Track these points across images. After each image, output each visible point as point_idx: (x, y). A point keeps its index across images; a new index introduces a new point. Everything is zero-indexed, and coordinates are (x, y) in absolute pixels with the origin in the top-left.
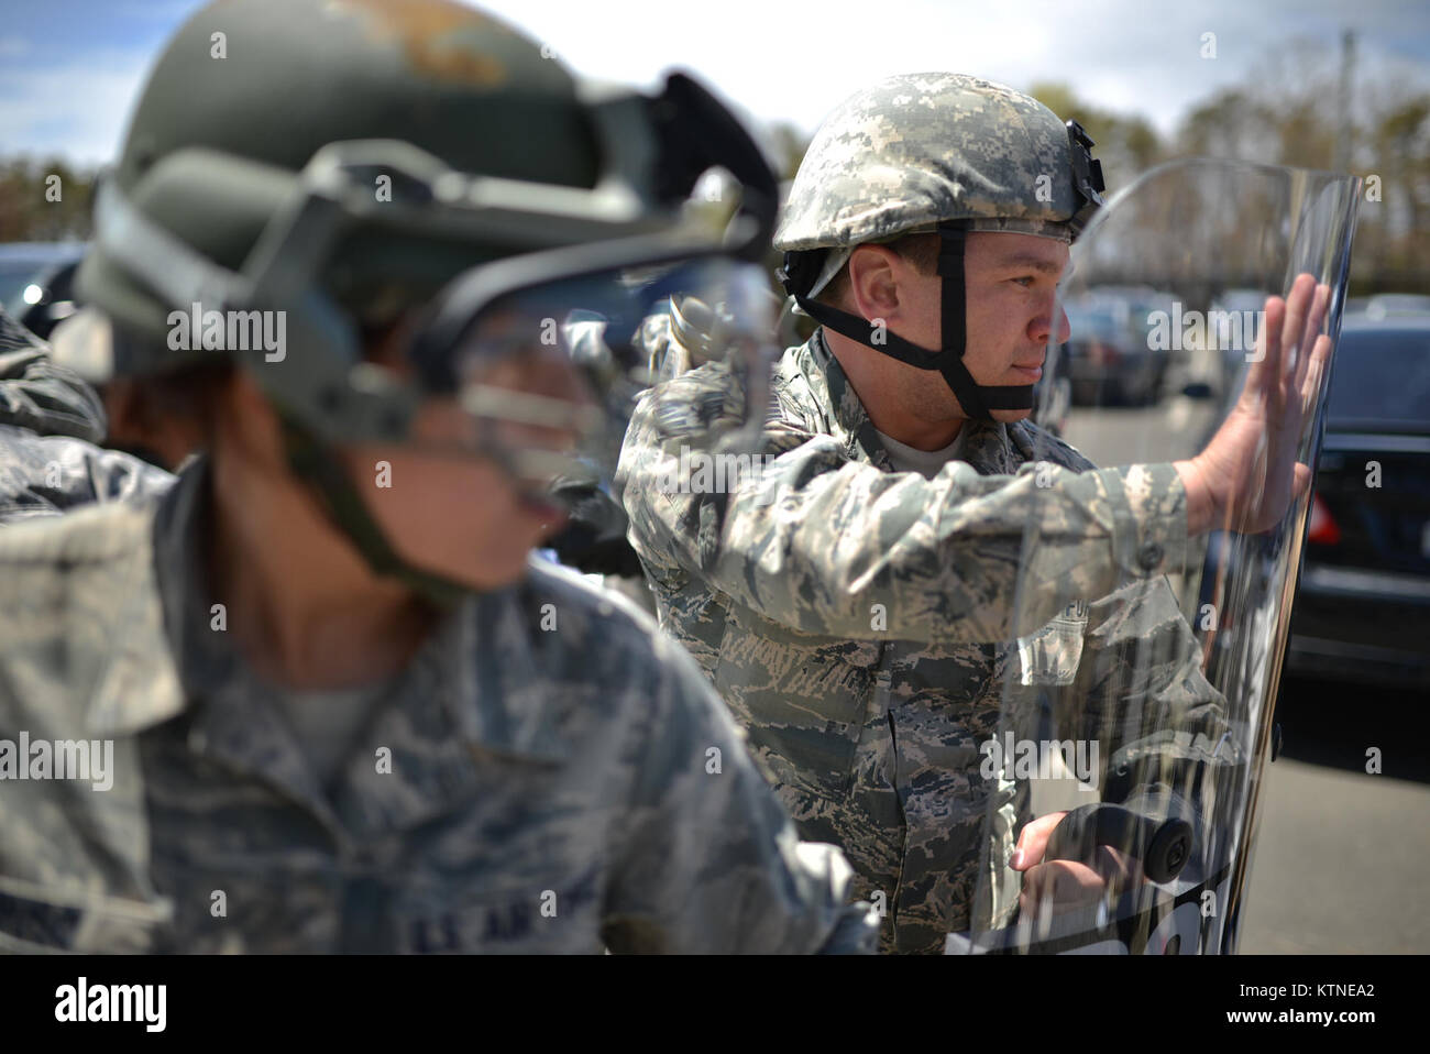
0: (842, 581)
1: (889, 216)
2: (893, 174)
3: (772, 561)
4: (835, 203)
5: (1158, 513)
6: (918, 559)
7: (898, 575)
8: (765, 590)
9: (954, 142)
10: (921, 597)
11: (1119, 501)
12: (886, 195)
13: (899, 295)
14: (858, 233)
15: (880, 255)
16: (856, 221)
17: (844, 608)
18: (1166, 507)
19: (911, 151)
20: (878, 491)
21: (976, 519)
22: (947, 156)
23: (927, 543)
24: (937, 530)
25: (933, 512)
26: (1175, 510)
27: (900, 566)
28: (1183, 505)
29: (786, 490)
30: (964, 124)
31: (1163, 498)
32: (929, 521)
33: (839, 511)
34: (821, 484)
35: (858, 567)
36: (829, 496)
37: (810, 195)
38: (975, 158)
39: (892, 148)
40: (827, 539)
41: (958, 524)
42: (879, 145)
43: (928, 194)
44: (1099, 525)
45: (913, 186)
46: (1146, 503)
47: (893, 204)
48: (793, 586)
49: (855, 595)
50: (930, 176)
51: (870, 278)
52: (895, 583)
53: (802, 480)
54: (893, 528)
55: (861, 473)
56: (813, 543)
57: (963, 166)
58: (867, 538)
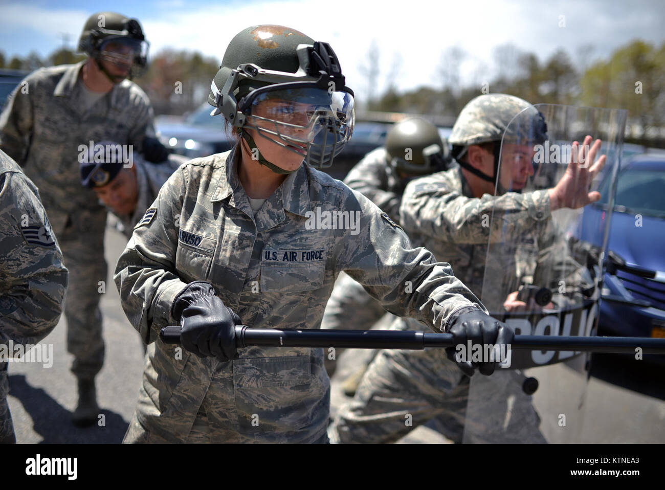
0: (455, 226)
1: (478, 138)
2: (481, 126)
3: (438, 222)
4: (464, 133)
5: (541, 203)
6: (473, 219)
7: (469, 223)
8: (437, 230)
9: (498, 117)
10: (476, 229)
11: (530, 200)
12: (478, 131)
13: (483, 160)
14: (470, 142)
15: (477, 148)
16: (469, 139)
17: (457, 233)
18: (544, 201)
19: (487, 119)
20: (465, 203)
21: (489, 207)
22: (497, 121)
23: (476, 214)
24: (478, 210)
25: (478, 206)
26: (546, 201)
27: (469, 221)
28: (549, 200)
29: (442, 204)
30: (503, 112)
31: (543, 199)
32: (476, 208)
33: (455, 209)
34: (451, 203)
35: (459, 222)
36: (453, 205)
37: (458, 129)
38: (506, 123)
39: (482, 118)
40: (451, 216)
41: (483, 208)
42: (478, 116)
43: (490, 132)
44: (524, 207)
45: (486, 130)
46: (538, 200)
47: (480, 135)
48: (444, 228)
49: (459, 230)
50: (492, 127)
51: (474, 154)
52: (469, 225)
53: (447, 201)
54: (468, 211)
55: (462, 199)
56: (448, 216)
57: (501, 125)
58: (462, 214)
